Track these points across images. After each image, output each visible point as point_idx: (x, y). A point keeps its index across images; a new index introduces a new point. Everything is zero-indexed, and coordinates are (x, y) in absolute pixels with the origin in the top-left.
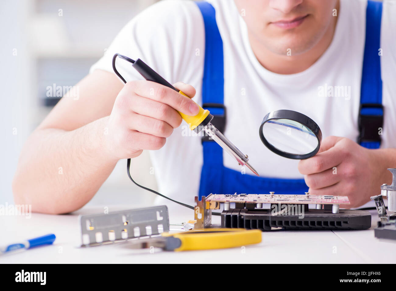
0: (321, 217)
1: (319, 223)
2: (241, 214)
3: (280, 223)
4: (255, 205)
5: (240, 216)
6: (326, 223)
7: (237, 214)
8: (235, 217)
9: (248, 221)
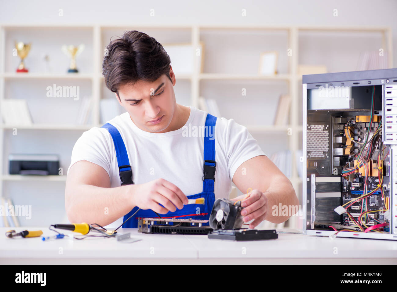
0: (193, 228)
1: (192, 231)
2: (159, 226)
3: (175, 231)
4: (165, 222)
5: (158, 227)
6: (195, 231)
7: (157, 226)
8: (156, 227)
9: (161, 229)
